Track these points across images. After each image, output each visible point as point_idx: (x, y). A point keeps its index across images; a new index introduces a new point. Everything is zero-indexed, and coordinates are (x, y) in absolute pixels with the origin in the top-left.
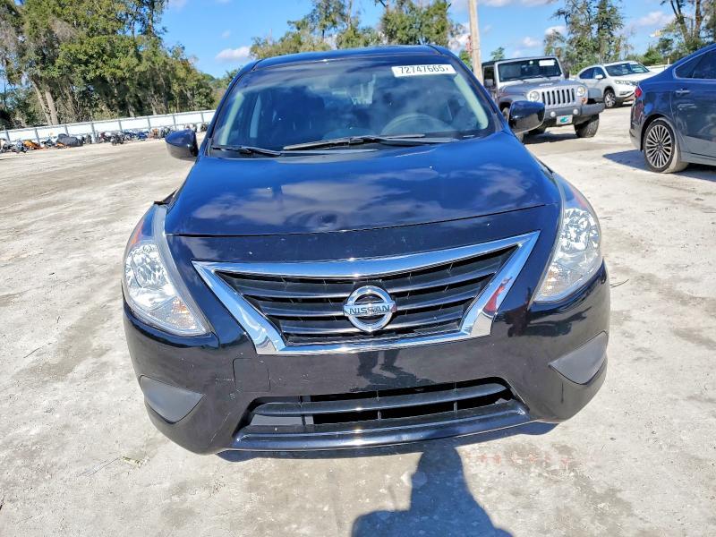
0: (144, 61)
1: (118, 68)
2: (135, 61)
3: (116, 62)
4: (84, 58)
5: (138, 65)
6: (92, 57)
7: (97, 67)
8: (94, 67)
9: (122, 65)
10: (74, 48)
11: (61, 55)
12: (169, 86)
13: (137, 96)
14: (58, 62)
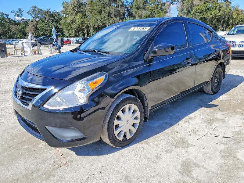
0: (221, 12)
1: (211, 14)
2: (218, 11)
3: (210, 12)
4: (200, 11)
5: (218, 13)
6: (203, 11)
7: (204, 14)
8: (203, 14)
9: (212, 13)
10: (197, 8)
11: (193, 10)
12: (228, 20)
13: (215, 24)
14: (192, 12)
